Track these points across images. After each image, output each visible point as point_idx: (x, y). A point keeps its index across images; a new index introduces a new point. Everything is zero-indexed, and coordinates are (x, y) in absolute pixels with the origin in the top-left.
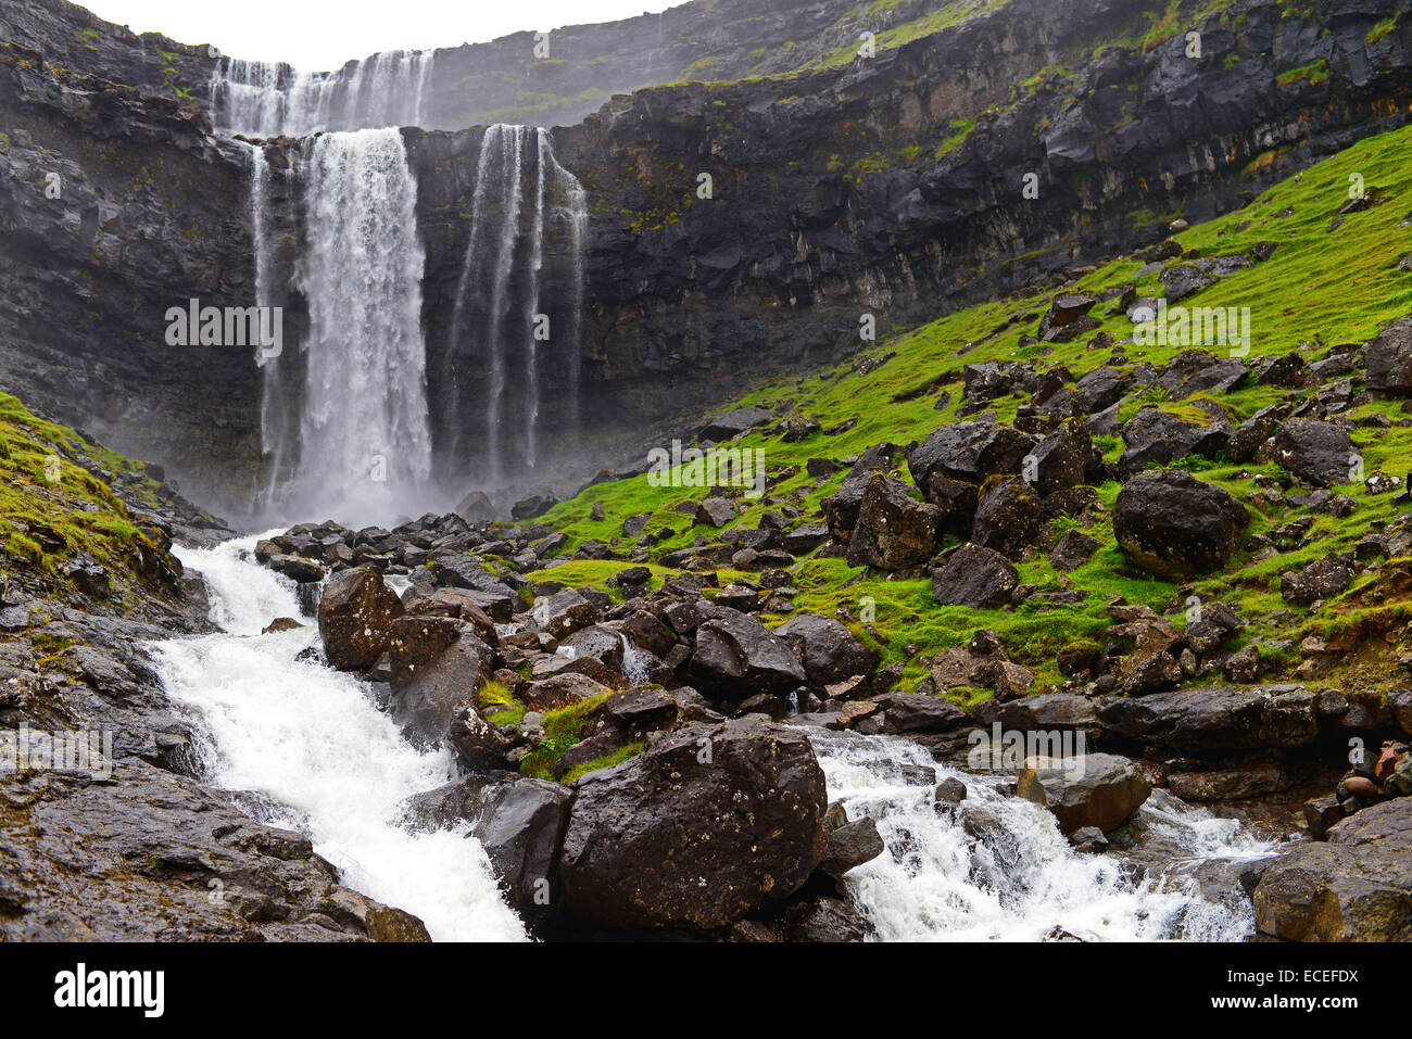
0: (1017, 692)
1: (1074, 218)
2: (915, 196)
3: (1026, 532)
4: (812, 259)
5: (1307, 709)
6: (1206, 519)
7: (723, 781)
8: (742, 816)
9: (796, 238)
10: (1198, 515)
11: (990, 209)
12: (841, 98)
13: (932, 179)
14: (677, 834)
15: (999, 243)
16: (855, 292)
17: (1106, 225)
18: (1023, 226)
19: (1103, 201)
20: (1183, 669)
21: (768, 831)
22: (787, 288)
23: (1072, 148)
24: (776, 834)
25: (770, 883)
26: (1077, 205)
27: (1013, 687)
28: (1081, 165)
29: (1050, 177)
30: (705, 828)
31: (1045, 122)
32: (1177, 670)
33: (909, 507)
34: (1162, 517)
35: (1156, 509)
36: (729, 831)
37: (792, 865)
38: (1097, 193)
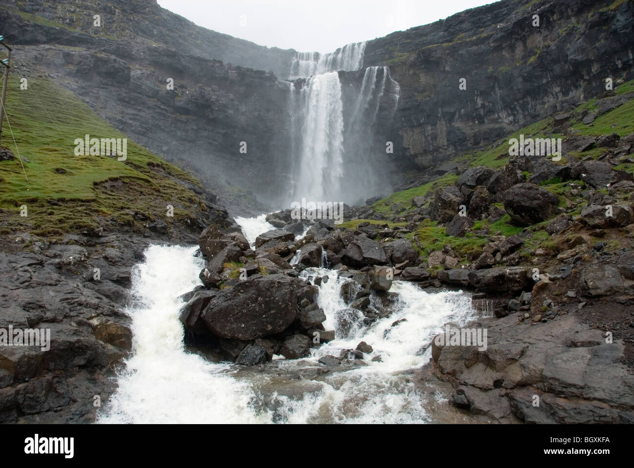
0: (450, 267)
1: (582, 83)
2: (520, 79)
3: (484, 207)
4: (483, 106)
5: (517, 276)
6: (535, 202)
7: (254, 294)
8: (260, 305)
9: (477, 99)
10: (532, 200)
11: (548, 82)
12: (492, 45)
13: (526, 72)
14: (233, 309)
15: (553, 95)
16: (499, 118)
17: (594, 84)
18: (562, 88)
19: (592, 75)
20: (495, 260)
21: (270, 311)
22: (474, 118)
23: (578, 55)
24: (272, 312)
25: (270, 328)
26: (582, 77)
27: (448, 266)
28: (582, 61)
29: (571, 68)
30: (244, 308)
31: (568, 46)
32: (493, 260)
33: (449, 199)
34: (519, 202)
35: (517, 198)
36: (254, 309)
37: (280, 322)
38: (589, 72)
